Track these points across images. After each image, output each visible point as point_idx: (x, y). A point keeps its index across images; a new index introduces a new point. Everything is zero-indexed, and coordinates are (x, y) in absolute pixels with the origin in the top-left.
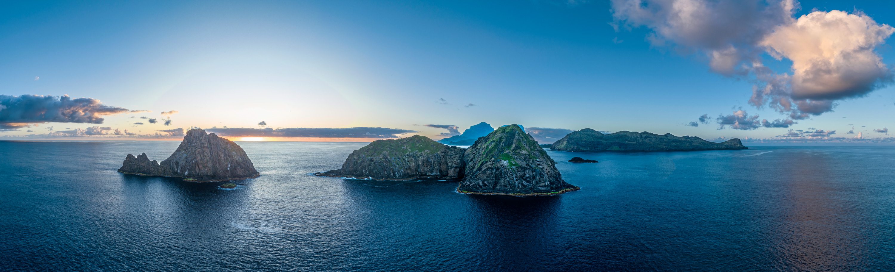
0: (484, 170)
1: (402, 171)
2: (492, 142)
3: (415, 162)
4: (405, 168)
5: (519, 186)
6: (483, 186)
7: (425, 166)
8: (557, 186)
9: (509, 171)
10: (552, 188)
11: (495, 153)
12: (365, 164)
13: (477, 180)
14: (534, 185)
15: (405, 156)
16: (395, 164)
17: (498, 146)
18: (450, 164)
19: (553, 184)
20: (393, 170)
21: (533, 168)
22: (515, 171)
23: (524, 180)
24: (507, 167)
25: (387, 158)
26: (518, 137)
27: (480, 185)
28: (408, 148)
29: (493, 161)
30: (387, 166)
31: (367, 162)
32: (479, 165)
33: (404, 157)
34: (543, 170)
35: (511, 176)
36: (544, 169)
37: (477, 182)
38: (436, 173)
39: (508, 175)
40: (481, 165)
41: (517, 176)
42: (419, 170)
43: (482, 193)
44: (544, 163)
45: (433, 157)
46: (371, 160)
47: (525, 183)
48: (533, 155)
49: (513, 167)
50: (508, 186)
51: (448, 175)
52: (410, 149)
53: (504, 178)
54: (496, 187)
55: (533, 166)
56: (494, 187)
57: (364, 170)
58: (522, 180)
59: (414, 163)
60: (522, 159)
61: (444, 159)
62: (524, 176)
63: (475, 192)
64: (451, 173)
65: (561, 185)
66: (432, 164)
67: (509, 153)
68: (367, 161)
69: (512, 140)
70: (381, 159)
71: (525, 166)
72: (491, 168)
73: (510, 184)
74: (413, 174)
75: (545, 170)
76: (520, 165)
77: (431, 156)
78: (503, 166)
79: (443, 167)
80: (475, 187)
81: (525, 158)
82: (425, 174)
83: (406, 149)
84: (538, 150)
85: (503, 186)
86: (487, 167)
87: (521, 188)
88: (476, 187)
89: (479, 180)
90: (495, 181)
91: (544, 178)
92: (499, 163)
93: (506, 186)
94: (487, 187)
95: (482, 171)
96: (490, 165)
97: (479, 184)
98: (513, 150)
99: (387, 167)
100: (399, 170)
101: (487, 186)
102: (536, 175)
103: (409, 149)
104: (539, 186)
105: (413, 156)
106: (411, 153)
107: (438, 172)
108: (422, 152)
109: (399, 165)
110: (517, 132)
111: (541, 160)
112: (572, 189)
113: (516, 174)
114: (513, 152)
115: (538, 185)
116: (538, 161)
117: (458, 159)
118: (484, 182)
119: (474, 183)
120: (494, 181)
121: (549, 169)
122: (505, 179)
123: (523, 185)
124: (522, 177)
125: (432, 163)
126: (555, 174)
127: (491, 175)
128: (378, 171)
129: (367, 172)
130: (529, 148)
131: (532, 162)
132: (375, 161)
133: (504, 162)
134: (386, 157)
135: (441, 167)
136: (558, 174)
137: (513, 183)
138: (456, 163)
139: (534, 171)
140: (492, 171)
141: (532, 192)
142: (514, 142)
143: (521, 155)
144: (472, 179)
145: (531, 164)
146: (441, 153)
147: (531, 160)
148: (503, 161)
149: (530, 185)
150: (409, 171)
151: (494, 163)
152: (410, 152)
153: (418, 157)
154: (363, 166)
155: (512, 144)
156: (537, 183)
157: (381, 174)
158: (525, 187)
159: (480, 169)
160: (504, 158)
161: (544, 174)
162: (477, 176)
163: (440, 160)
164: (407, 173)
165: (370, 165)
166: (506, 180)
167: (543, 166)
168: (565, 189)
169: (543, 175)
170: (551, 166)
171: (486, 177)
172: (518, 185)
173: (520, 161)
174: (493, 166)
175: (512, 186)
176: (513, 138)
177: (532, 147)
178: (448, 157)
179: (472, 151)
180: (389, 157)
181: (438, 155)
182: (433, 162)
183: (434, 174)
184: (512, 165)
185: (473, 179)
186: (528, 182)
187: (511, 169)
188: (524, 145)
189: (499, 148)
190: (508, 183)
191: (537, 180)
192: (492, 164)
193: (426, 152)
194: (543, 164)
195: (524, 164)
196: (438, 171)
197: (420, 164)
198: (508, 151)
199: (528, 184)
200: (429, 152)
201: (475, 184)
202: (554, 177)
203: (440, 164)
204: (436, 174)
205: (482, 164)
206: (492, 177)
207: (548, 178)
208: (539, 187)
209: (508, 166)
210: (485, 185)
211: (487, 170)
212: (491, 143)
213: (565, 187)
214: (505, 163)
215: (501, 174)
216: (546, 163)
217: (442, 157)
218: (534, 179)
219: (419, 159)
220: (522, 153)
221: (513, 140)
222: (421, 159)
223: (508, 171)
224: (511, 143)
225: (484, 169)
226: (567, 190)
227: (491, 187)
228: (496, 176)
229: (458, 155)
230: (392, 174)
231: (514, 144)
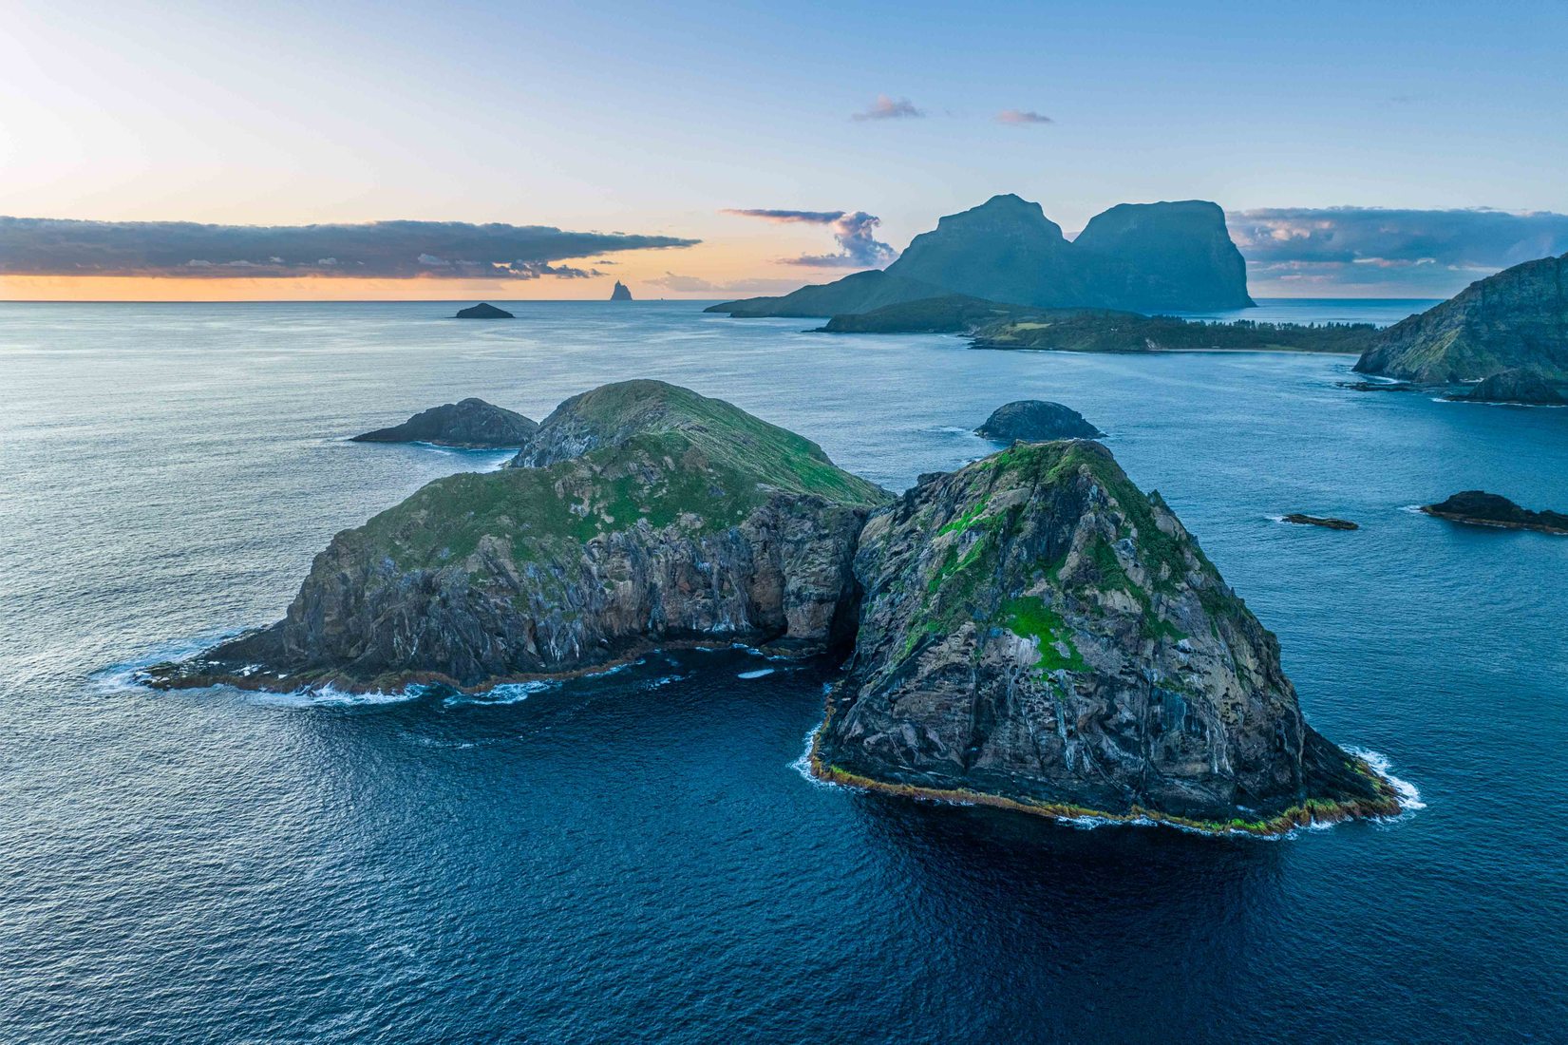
0: (929, 675)
1: (579, 627)
2: (971, 529)
3: (638, 578)
4: (590, 612)
5: (1079, 761)
6: (920, 750)
7: (681, 592)
8: (1273, 778)
9: (1038, 692)
10: (1241, 795)
11: (980, 596)
12: (400, 606)
13: (894, 722)
14: (1152, 764)
15: (591, 554)
16: (540, 598)
17: (997, 559)
18: (793, 584)
19: (1248, 770)
20: (534, 625)
21: (1153, 687)
22: (1066, 693)
23: (1106, 733)
24: (1032, 672)
25: (502, 572)
26: (1097, 521)
27: (906, 746)
28: (599, 509)
29: (971, 635)
30: (506, 609)
31: (410, 595)
32: (909, 646)
33: (585, 558)
34: (1204, 698)
35: (1047, 714)
36: (1210, 696)
37: (894, 729)
38: (732, 621)
39: (1032, 710)
40: (915, 648)
41: (1076, 716)
42: (654, 612)
43: (911, 789)
44: (1218, 664)
45: (718, 550)
46: (428, 587)
47: (1110, 746)
48: (1161, 617)
49: (1061, 673)
50: (1029, 757)
51: (785, 631)
52: (608, 513)
53: (1014, 719)
54: (976, 759)
55: (1157, 675)
56: (968, 759)
57: (397, 639)
58: (1101, 731)
59: (630, 583)
60: (1106, 636)
61: (767, 556)
62: (1108, 717)
63: (883, 779)
64: (800, 622)
65: (1294, 778)
66: (714, 581)
67: (1047, 599)
68: (410, 590)
69: (1066, 529)
70: (474, 577)
71: (1113, 672)
72: (957, 668)
73: (1038, 753)
74: (631, 631)
75: (1215, 698)
76: (1094, 664)
77: (707, 546)
78: (1011, 664)
79: (764, 592)
80: (882, 755)
81: (1119, 634)
82: (685, 628)
83: (592, 518)
84: (1194, 588)
85: (1008, 758)
86: (942, 663)
87: (1088, 775)
88: (889, 757)
89: (900, 721)
90: (975, 728)
91: (1204, 739)
92: (998, 648)
93: (1020, 760)
94: (936, 754)
95: (920, 677)
96: (955, 651)
97: (901, 741)
98: (1069, 585)
99: (505, 616)
100: (564, 627)
101: (939, 750)
102: (1169, 718)
103: (604, 516)
104: (1177, 776)
105: (628, 550)
106: (616, 536)
107: (741, 616)
108: (664, 527)
109: (560, 599)
110: (1094, 490)
111: (1201, 647)
112: (1351, 804)
113: (1070, 707)
114: (1067, 596)
115: (1176, 769)
116: (1184, 650)
117: (832, 563)
118: (925, 732)
119: (881, 735)
120: (972, 727)
121: (1239, 693)
122: (1017, 728)
123: (1100, 757)
124: (1101, 720)
125: (715, 577)
126: (1271, 718)
127: (959, 700)
128: (465, 641)
129: (412, 646)
130: (1146, 577)
131: (1155, 653)
132: (446, 591)
133: (1018, 645)
134: (496, 566)
135: (757, 589)
136: (1284, 718)
137: (1056, 746)
138: (821, 579)
139: (1159, 700)
140: (961, 682)
141: (1135, 802)
142: (1076, 542)
143: (1102, 615)
144: (873, 712)
145: (1148, 666)
146: (753, 529)
147: (1151, 645)
148: (1016, 638)
149: (1134, 763)
150: (610, 618)
151: (973, 642)
152: (608, 528)
153: (650, 552)
154: (389, 619)
155: (1065, 548)
156: (1170, 755)
157: (478, 655)
158: (1109, 772)
159: (908, 668)
160: (1022, 623)
161: (1206, 720)
162: (895, 702)
163: (751, 561)
164: (602, 626)
165: (422, 610)
166: (1022, 731)
167: (1207, 680)
168: (1309, 802)
169: (1203, 727)
170: (1254, 676)
171: (932, 709)
172: (1076, 760)
173: (1096, 646)
174: (966, 660)
175: (1047, 760)
176: (1074, 523)
177: (1165, 572)
178: (785, 548)
179: (890, 535)
180: (510, 567)
181: (742, 540)
182: (719, 573)
183: (722, 627)
184: (1053, 660)
185: (879, 714)
186: (1125, 744)
187: (1051, 680)
188: (1125, 560)
189: (1002, 565)
190: (1030, 748)
191: (1173, 745)
192: (962, 648)
193: (686, 527)
194: (1208, 668)
195: (1112, 662)
196: (742, 614)
197: (660, 584)
198: (1041, 586)
199: (1126, 755)
200: (698, 525)
201: (887, 740)
202: (1261, 731)
203: (749, 579)
204: (733, 627)
205: (920, 647)
206: (964, 711)
207: (1230, 740)
208: (1177, 782)
209: (1034, 668)
210: (929, 747)
211: (943, 674)
212: (970, 535)
213: (1314, 790)
214: (1023, 648)
215: (1002, 701)
216: (1229, 659)
217: (758, 547)
218: (1156, 737)
219: (654, 560)
220: (1110, 603)
221: (1071, 531)
222: (663, 560)
223: (1033, 689)
224: (1062, 544)
225: (925, 670)
226: (1318, 806)
227: (954, 757)
228: (979, 707)
229: (829, 543)
230: (532, 648)
231: (1076, 549)
